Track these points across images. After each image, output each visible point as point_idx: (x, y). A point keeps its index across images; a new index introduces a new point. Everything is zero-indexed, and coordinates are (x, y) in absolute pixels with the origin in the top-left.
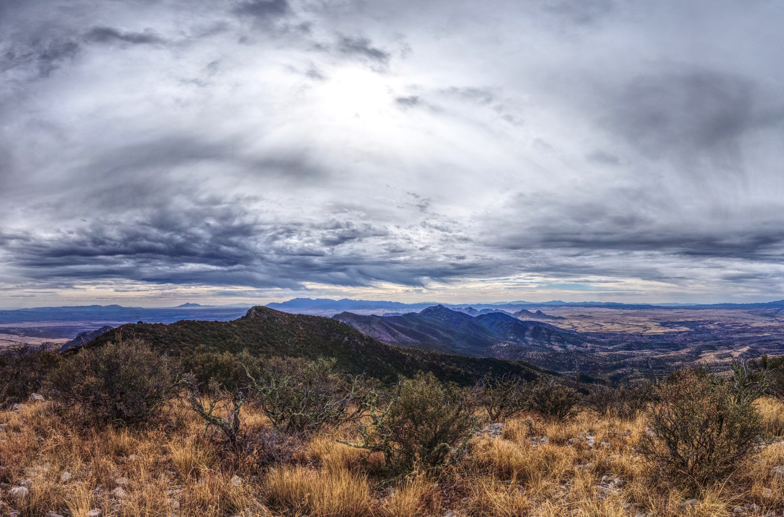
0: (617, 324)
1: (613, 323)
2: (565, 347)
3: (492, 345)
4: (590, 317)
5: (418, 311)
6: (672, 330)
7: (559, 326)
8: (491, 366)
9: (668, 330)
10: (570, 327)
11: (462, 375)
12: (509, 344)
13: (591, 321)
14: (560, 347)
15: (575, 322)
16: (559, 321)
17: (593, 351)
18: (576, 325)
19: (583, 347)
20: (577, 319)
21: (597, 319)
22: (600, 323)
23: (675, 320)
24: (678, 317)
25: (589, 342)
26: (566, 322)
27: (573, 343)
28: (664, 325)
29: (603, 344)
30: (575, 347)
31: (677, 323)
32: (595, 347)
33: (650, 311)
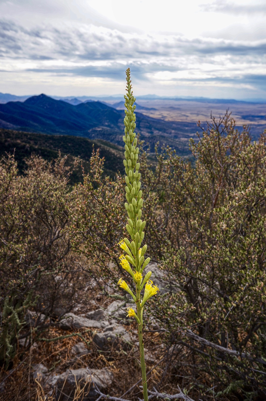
0: (202, 116)
1: (198, 114)
2: (152, 133)
3: (89, 129)
4: (178, 109)
5: (23, 100)
6: (252, 123)
7: (151, 116)
8: (70, 143)
9: (248, 122)
10: (160, 116)
11: (27, 150)
12: (102, 128)
13: (179, 112)
14: (149, 132)
15: (165, 113)
16: (152, 111)
17: (176, 137)
18: (165, 115)
19: (167, 133)
20: (167, 111)
21: (185, 110)
22: (187, 115)
23: (256, 114)
24: (260, 112)
25: (173, 129)
26: (157, 113)
27: (159, 130)
28: (244, 118)
29: (187, 131)
30: (160, 133)
31: (258, 117)
32: (178, 134)
33: (234, 105)
